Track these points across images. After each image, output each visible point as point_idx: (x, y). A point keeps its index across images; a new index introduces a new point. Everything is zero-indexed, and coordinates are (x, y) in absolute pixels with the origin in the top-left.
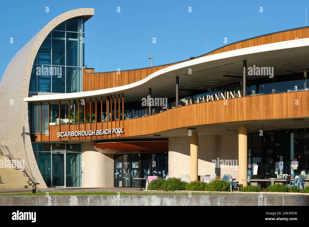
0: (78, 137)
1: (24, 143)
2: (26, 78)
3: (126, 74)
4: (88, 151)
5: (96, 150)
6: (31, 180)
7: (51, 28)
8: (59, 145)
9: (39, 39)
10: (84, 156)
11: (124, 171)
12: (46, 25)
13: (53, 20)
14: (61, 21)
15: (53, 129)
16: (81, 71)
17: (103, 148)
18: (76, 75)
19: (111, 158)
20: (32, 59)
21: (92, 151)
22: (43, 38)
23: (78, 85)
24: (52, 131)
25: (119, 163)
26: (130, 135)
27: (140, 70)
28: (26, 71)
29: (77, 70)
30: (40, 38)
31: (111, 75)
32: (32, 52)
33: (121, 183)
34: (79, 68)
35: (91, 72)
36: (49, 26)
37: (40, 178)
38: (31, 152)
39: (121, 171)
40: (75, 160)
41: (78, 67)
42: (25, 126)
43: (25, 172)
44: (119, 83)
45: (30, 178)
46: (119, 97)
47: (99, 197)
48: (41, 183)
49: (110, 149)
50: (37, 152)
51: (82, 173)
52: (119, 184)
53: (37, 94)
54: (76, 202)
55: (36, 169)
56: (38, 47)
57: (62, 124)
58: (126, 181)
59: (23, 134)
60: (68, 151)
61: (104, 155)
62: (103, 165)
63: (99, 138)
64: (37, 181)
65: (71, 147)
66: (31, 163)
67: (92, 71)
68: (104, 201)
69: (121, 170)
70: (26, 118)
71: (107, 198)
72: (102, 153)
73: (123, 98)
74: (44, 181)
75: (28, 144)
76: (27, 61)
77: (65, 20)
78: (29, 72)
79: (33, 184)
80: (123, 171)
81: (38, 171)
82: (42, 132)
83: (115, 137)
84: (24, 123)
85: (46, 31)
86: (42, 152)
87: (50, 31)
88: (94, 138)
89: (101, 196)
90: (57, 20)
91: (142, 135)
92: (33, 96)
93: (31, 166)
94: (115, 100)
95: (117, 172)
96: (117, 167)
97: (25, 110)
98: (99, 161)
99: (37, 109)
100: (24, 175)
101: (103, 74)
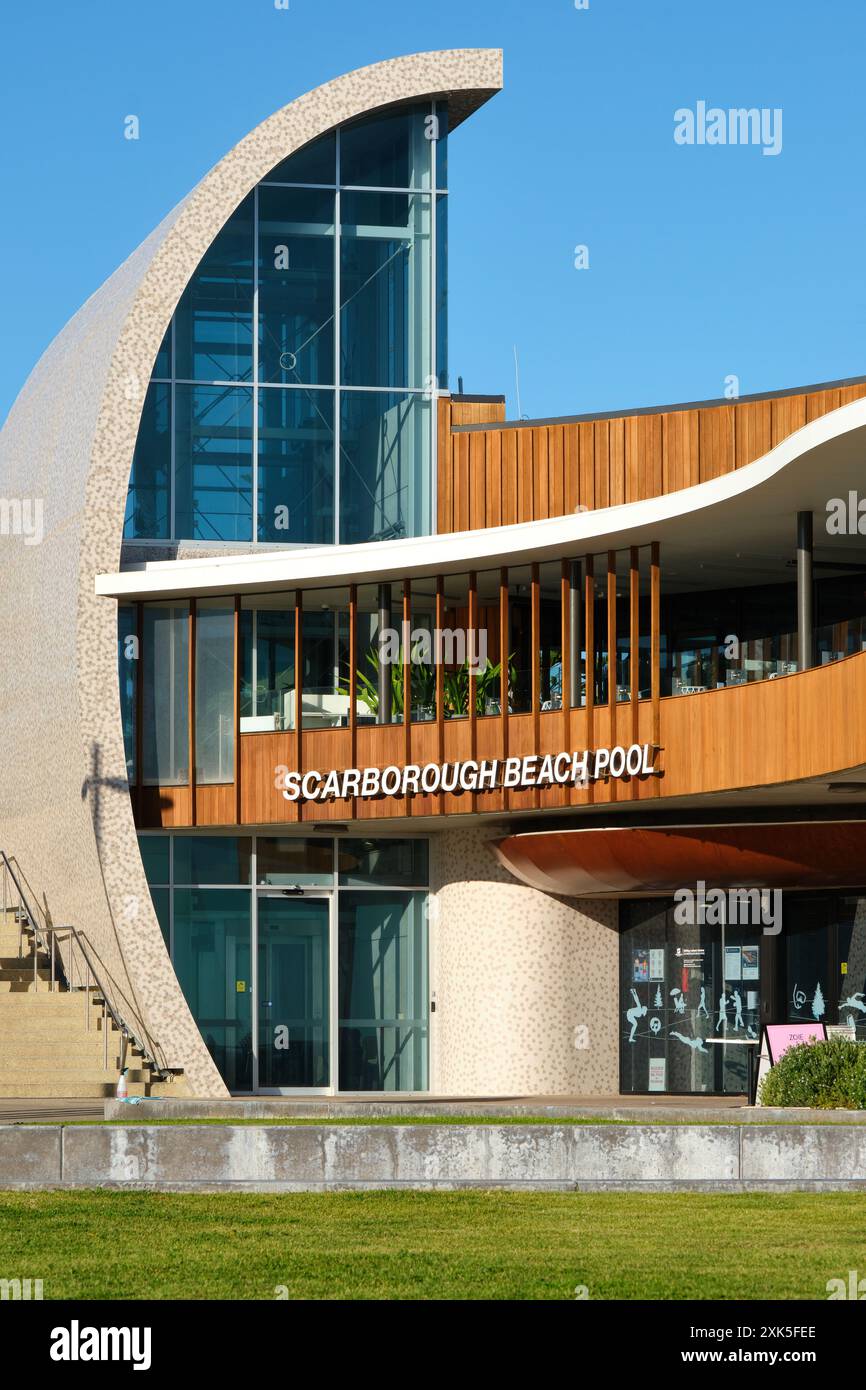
0: (403, 802)
1: (98, 838)
2: (109, 461)
3: (686, 423)
4: (468, 879)
5: (513, 876)
6: (135, 1053)
7: (250, 174)
8: (301, 848)
9: (183, 236)
10: (441, 912)
11: (678, 996)
12: (227, 158)
13: (263, 124)
14: (309, 128)
15: (259, 756)
16: (425, 412)
17: (546, 860)
18: (398, 437)
19: (601, 921)
20: (144, 351)
21: (489, 879)
22: (205, 232)
23: (409, 495)
24: (254, 765)
25: (647, 949)
26: (695, 788)
27: (766, 402)
28: (111, 420)
29: (404, 405)
30: (189, 231)
31: (602, 434)
32: (141, 312)
33: (657, 1066)
34: (418, 397)
35: (484, 420)
36: (242, 162)
37: (186, 1039)
38: (135, 889)
39: (662, 996)
40: (392, 934)
41: (411, 389)
42: (102, 736)
43: (102, 1002)
44: (644, 480)
45: (132, 1041)
46: (635, 564)
47: (387, 1132)
48: (195, 1065)
49: (587, 870)
50: (172, 886)
51: (433, 1010)
52: (651, 1078)
53: (170, 555)
54: (265, 1159)
55: (165, 987)
56: (178, 281)
57: (311, 724)
58: (693, 1060)
59: (94, 784)
60: (350, 880)
61: (557, 904)
62: (552, 965)
63: (519, 805)
64: (169, 1057)
65: (374, 857)
66: (136, 952)
67: (493, 412)
68: (415, 1155)
69: (659, 995)
70: (108, 694)
71: (431, 1142)
72: (546, 893)
73: (652, 567)
74: (210, 1059)
75: (119, 843)
76: (116, 363)
77: (336, 123)
78: (125, 426)
79: (147, 1075)
80: (669, 1001)
81: (176, 1001)
82: (198, 772)
83: (608, 800)
84: (96, 719)
85: (225, 189)
86: (201, 886)
87: (248, 188)
88: (491, 805)
89: (401, 1129)
90: (285, 124)
91: (761, 783)
92: (148, 564)
93: (134, 970)
94: (611, 579)
95: (635, 1006)
96: (636, 975)
97: (102, 647)
98: (531, 940)
99: (173, 636)
100: (99, 1020)
101: (555, 429)
